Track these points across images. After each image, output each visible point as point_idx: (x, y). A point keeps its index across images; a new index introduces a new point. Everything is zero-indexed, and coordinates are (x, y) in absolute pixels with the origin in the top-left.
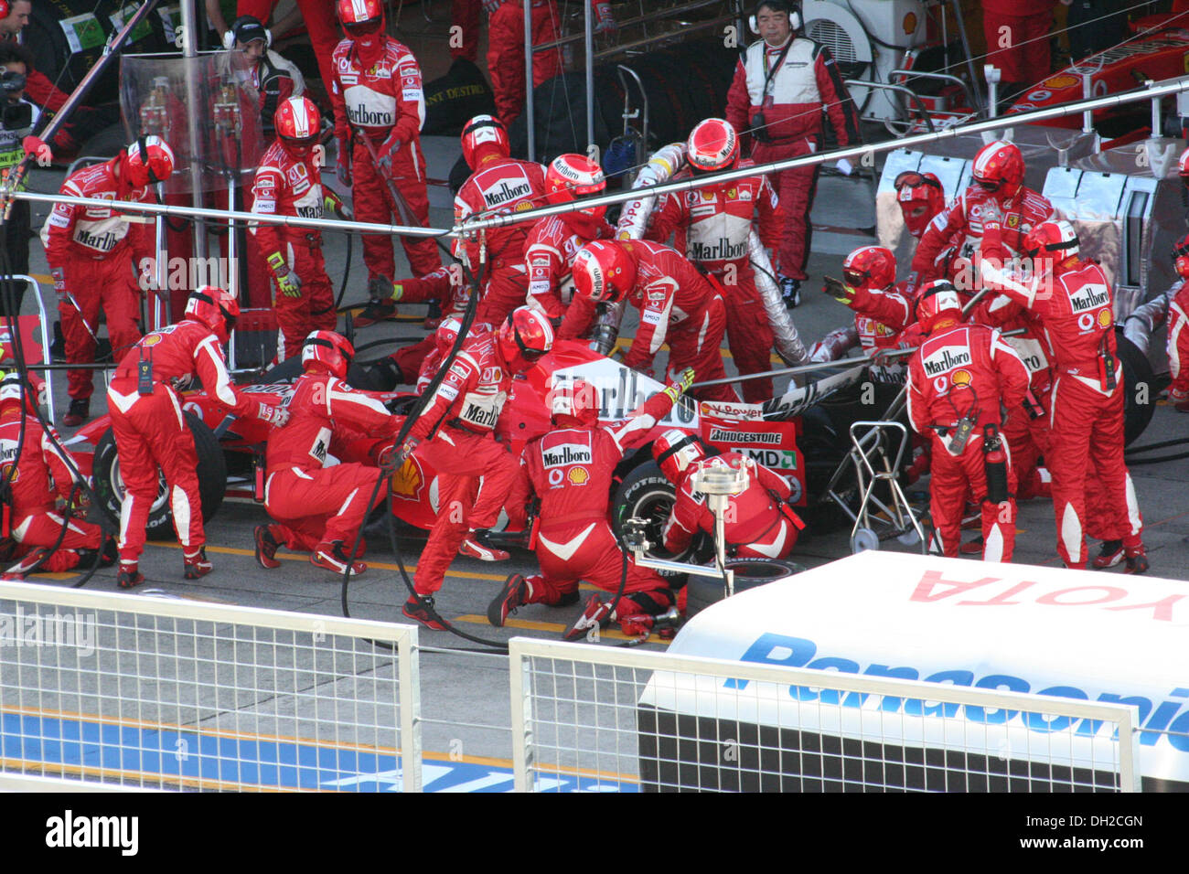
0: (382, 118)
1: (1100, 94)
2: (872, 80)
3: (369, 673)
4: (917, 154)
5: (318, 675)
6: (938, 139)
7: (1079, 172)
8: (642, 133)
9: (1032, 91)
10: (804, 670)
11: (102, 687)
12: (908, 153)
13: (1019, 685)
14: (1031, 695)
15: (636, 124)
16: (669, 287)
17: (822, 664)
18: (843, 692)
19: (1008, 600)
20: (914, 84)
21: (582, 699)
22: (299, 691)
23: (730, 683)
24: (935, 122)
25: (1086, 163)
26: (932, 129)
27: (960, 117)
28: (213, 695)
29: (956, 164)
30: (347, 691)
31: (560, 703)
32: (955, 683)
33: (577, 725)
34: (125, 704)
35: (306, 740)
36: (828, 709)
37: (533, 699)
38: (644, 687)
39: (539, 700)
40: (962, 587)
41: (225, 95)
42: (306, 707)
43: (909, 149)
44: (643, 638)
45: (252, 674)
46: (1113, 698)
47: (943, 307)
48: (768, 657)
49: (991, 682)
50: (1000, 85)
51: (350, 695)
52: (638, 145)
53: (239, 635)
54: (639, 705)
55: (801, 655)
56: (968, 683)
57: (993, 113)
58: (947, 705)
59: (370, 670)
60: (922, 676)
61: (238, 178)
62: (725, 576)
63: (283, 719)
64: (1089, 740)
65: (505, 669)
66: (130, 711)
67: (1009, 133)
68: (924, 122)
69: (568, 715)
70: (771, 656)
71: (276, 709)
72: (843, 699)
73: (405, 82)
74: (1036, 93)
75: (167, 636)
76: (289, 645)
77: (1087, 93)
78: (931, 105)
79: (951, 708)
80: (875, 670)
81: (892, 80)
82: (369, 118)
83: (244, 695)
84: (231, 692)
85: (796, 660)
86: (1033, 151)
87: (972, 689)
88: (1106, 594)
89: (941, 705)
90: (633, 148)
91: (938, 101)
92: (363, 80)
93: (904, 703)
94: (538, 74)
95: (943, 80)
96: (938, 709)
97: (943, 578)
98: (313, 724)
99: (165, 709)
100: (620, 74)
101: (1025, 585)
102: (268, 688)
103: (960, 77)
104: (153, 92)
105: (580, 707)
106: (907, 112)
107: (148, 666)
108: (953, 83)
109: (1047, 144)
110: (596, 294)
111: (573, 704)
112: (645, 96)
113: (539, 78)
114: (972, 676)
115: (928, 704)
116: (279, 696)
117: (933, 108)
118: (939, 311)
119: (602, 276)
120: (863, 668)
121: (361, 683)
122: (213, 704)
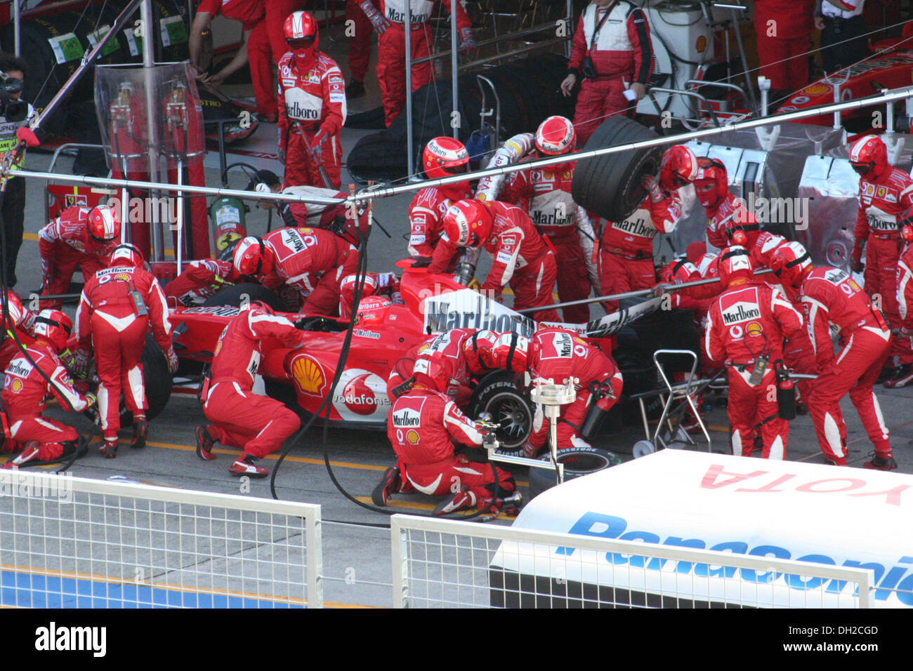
0: (310, 114)
1: (847, 99)
2: (672, 87)
3: (283, 542)
4: (706, 145)
5: (244, 542)
6: (722, 133)
7: (831, 159)
8: (495, 127)
9: (794, 96)
10: (617, 541)
11: (78, 551)
12: (699, 144)
13: (783, 553)
14: (791, 561)
15: (491, 120)
16: (519, 235)
17: (631, 536)
18: (647, 558)
19: (774, 488)
20: (703, 90)
21: (447, 562)
22: (230, 555)
23: (560, 550)
24: (720, 120)
25: (836, 152)
26: (717, 125)
27: (738, 116)
28: (163, 558)
29: (736, 152)
30: (266, 555)
31: (429, 565)
32: (733, 552)
33: (443, 582)
34: (95, 564)
35: (234, 592)
36: (636, 570)
37: (409, 562)
38: (494, 553)
39: (414, 563)
40: (739, 478)
41: (175, 97)
42: (235, 567)
43: (701, 140)
44: (494, 515)
45: (193, 542)
46: (855, 564)
47: (735, 268)
48: (590, 530)
49: (761, 551)
50: (770, 92)
51: (269, 557)
52: (493, 136)
53: (184, 511)
54: (490, 567)
55: (616, 529)
56: (744, 552)
57: (764, 113)
58: (727, 568)
59: (283, 539)
60: (708, 546)
61: (185, 160)
62: (557, 468)
63: (217, 577)
64: (836, 596)
65: (388, 539)
66: (99, 569)
67: (777, 129)
68: (712, 120)
69: (436, 575)
70: (592, 530)
71: (212, 569)
72: (647, 564)
73: (332, 88)
74: (798, 98)
75: (129, 512)
76: (222, 520)
77: (837, 98)
78: (717, 107)
79: (730, 571)
80: (672, 541)
81: (687, 87)
82: (301, 113)
83: (187, 557)
84: (177, 555)
85: (610, 534)
86: (796, 143)
87: (746, 556)
88: (849, 484)
89: (722, 568)
90: (489, 139)
91: (723, 104)
92: (298, 84)
93: (694, 567)
94: (415, 81)
95: (727, 88)
96: (720, 572)
97: (724, 470)
98: (240, 580)
99: (127, 568)
100: (479, 83)
101: (787, 477)
102: (205, 552)
103: (740, 86)
104: (120, 94)
105: (445, 568)
106: (699, 112)
107: (113, 535)
108: (734, 90)
109: (806, 137)
110: (462, 241)
111: (440, 566)
112: (497, 98)
113: (417, 85)
114: (746, 547)
115: (713, 568)
116: (214, 558)
117: (718, 110)
118: (733, 272)
119: (467, 227)
120: (663, 539)
121: (277, 549)
122: (163, 564)
